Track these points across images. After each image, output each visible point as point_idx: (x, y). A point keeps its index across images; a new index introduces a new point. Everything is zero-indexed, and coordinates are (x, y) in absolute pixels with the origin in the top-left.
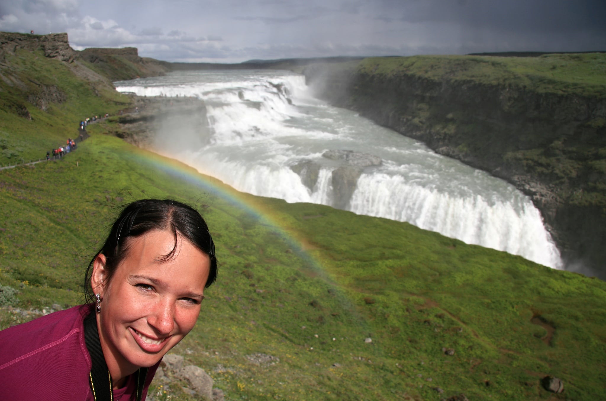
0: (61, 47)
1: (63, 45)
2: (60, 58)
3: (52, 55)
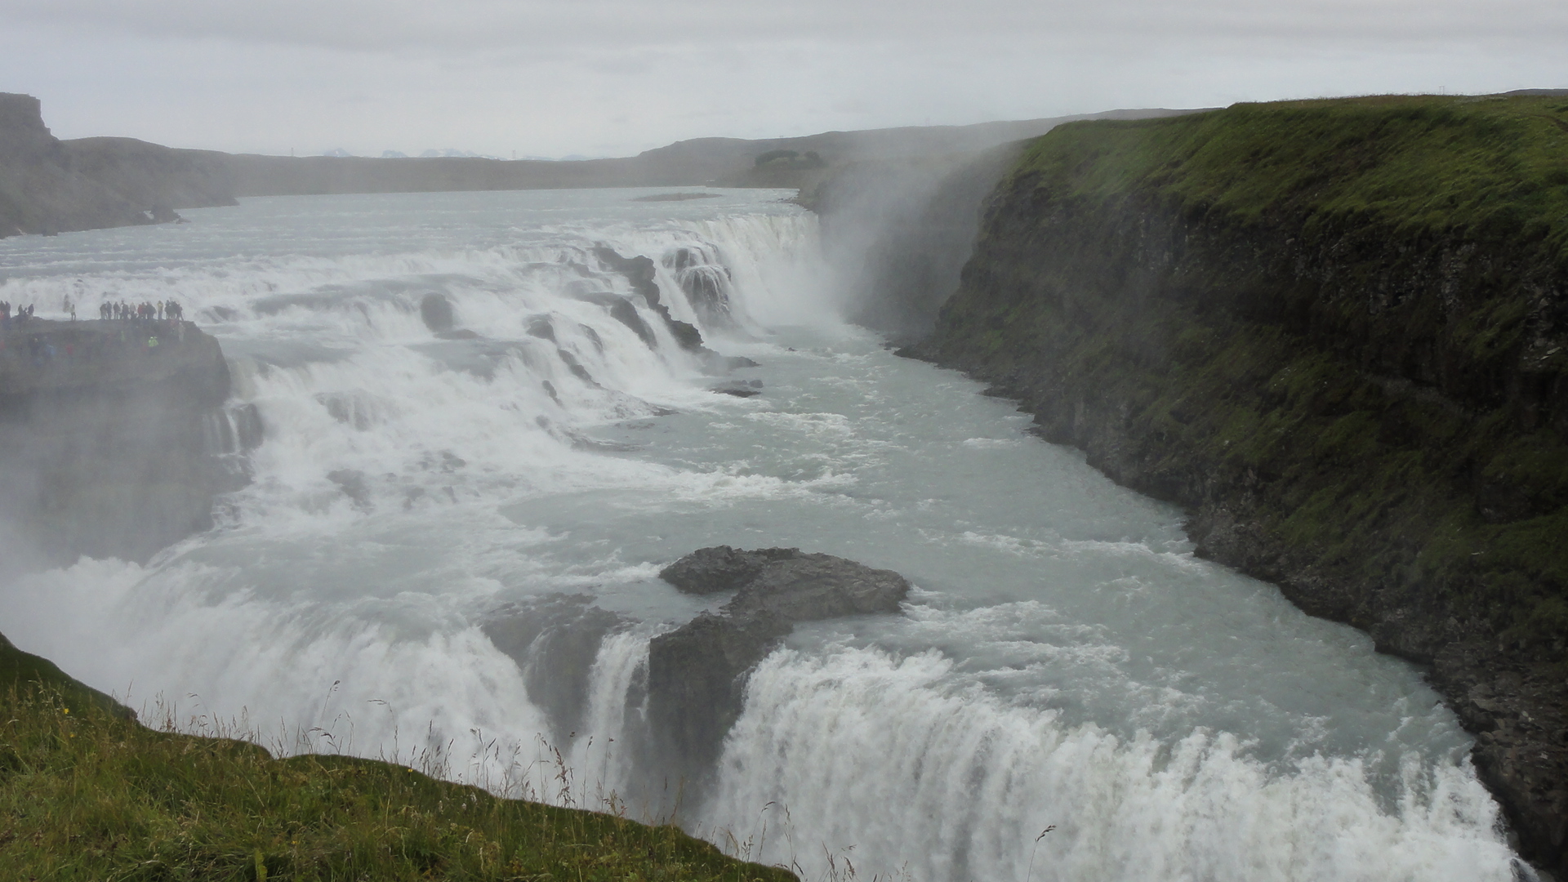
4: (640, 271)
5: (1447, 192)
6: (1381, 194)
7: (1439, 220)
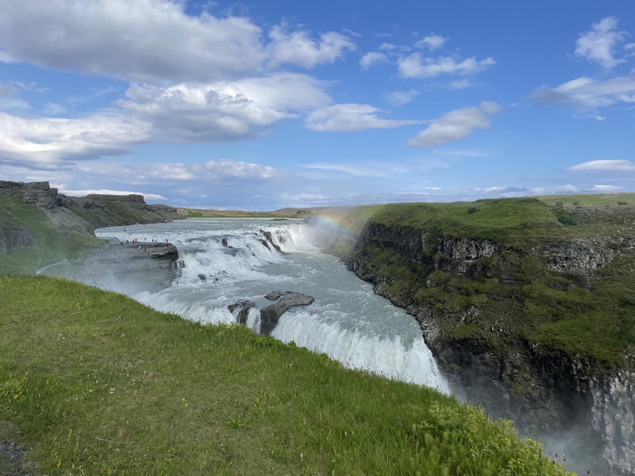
0: (40, 194)
1: (43, 193)
2: (38, 204)
3: (30, 201)
4: (268, 235)
5: (424, 222)
6: (412, 222)
7: (422, 227)
